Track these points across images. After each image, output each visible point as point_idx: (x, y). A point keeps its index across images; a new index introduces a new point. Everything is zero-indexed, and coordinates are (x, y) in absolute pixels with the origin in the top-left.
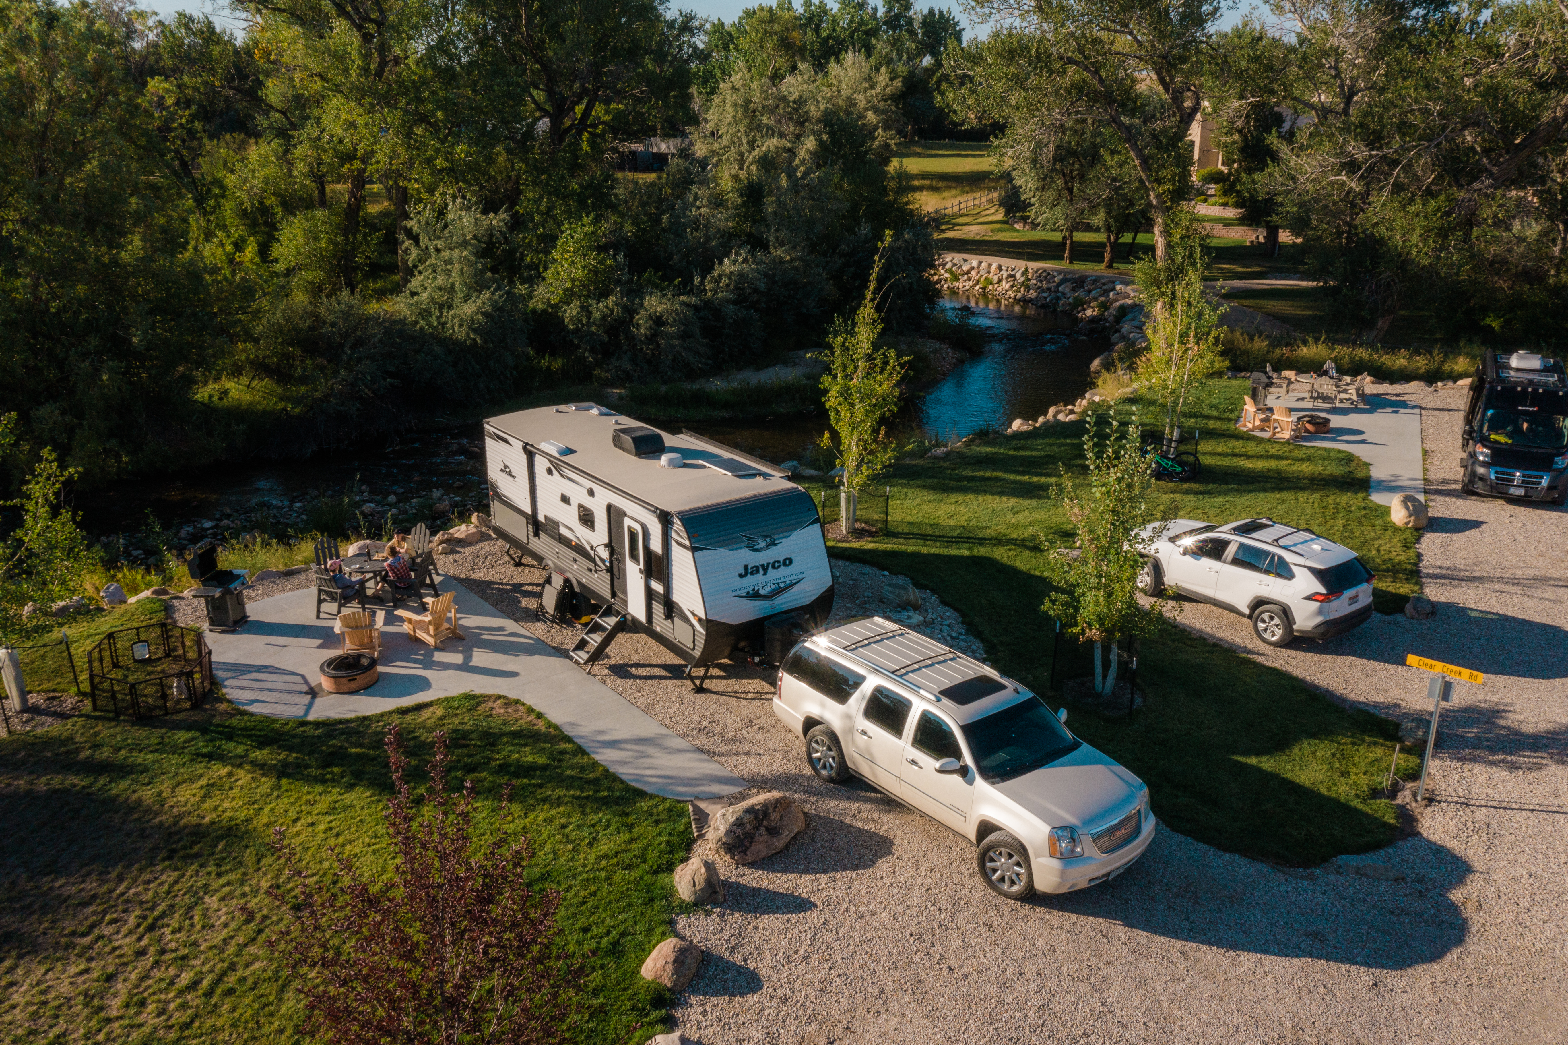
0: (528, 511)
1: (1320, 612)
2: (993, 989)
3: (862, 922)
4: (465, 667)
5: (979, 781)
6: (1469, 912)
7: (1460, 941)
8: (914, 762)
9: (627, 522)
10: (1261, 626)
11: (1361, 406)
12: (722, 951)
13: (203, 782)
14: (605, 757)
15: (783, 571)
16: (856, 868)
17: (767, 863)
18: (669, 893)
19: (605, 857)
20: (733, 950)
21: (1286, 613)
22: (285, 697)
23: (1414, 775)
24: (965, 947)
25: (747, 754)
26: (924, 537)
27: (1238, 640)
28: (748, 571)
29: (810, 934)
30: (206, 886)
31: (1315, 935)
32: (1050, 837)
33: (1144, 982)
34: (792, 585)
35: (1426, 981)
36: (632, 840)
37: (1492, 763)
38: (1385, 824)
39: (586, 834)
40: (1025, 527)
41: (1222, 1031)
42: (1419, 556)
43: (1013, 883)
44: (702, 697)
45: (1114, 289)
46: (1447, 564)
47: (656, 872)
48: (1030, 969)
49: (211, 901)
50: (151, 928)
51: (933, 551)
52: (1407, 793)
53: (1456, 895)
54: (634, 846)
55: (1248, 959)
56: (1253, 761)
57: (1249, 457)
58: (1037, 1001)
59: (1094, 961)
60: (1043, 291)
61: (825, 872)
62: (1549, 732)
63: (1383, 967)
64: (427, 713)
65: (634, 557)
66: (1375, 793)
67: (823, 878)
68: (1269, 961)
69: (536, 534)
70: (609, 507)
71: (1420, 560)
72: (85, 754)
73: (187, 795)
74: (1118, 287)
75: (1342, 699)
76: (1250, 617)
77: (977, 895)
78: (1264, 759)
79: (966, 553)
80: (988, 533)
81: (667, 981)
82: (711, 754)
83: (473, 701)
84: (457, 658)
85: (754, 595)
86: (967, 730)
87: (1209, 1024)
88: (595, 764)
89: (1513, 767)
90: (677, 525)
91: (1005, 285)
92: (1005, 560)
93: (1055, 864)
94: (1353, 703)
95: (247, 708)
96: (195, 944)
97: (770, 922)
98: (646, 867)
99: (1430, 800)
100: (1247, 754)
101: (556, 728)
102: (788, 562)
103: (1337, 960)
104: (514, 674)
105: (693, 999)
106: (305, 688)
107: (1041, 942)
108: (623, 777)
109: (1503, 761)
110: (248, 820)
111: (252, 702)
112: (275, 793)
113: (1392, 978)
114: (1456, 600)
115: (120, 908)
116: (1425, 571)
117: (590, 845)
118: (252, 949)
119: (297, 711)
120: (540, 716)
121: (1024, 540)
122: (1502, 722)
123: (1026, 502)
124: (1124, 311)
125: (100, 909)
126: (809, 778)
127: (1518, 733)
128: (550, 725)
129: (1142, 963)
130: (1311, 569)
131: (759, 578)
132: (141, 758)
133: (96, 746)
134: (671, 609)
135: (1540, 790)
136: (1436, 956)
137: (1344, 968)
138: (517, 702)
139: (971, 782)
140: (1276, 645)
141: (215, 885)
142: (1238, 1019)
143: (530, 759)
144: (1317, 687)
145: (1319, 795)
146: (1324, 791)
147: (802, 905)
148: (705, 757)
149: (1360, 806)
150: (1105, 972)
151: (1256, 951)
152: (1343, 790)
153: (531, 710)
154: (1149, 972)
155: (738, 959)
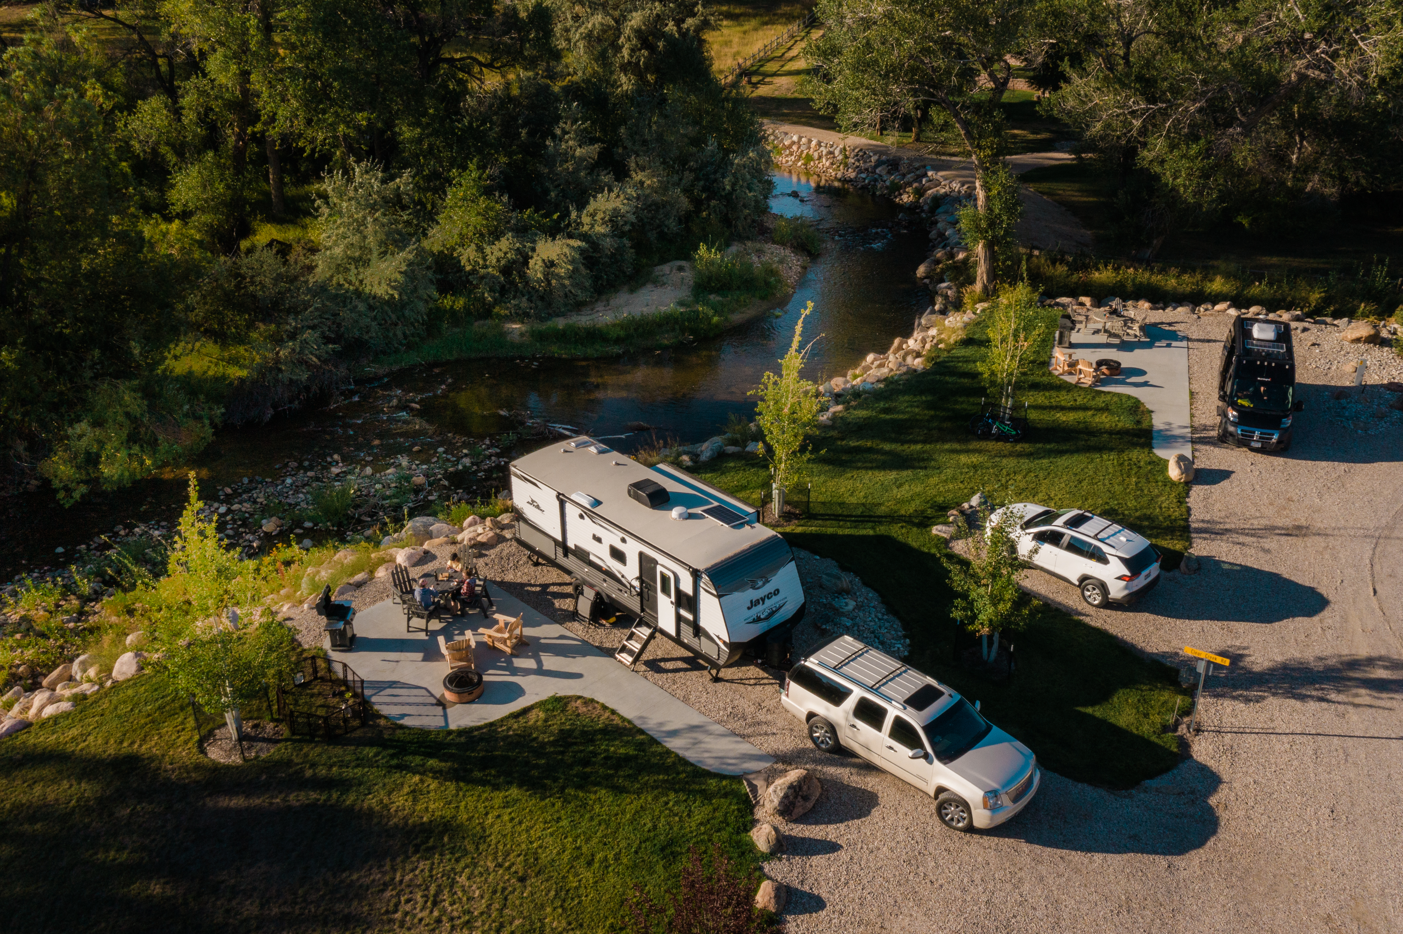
0: (559, 538)
1: (1126, 587)
2: (958, 893)
3: (873, 855)
4: (540, 671)
5: (936, 762)
6: (1220, 812)
7: (1214, 832)
8: (891, 748)
9: (659, 568)
10: (1088, 593)
11: (1143, 339)
12: (796, 884)
13: (406, 790)
14: (674, 744)
15: (775, 599)
16: (859, 817)
17: (804, 819)
18: (751, 847)
19: (701, 824)
20: (802, 882)
21: (1103, 587)
22: (423, 710)
23: (1188, 711)
24: (937, 866)
25: (766, 734)
26: (836, 517)
27: (1071, 603)
28: (754, 604)
29: (844, 866)
30: (453, 869)
31: (1134, 837)
32: (984, 797)
33: (1041, 879)
34: (780, 607)
35: (1196, 861)
36: (715, 810)
37: (1234, 698)
38: (1172, 752)
39: (683, 808)
40: (909, 502)
41: (1088, 906)
42: (1189, 510)
43: (959, 821)
44: (719, 685)
45: (925, 175)
46: (1208, 517)
47: (738, 833)
48: (977, 877)
49: (462, 880)
50: (435, 903)
51: (847, 532)
52: (1184, 726)
53: (1213, 801)
54: (717, 814)
55: (1098, 857)
56: (1089, 710)
57: (1063, 409)
58: (984, 898)
59: (1012, 869)
60: (861, 172)
61: (841, 822)
62: (1269, 669)
63: (1172, 854)
64: (533, 716)
65: (665, 590)
66: (1166, 728)
67: (842, 826)
68: (1110, 856)
69: (566, 555)
70: (641, 555)
71: (1189, 515)
72: (309, 773)
73: (400, 801)
74: (930, 173)
75: (1142, 652)
76: (1079, 586)
77: (937, 830)
78: (1097, 708)
79: (871, 532)
80: (883, 510)
81: (772, 908)
82: (743, 736)
83: (560, 703)
84: (530, 663)
85: (758, 620)
86: (926, 729)
87: (1080, 902)
88: (668, 752)
89: (1247, 700)
90: (705, 578)
91: (826, 163)
92: (900, 538)
93: (987, 813)
94: (1150, 655)
95: (401, 722)
96: (468, 912)
97: (818, 860)
98: (730, 829)
99: (1198, 731)
100: (1085, 705)
101: (629, 722)
102: (777, 592)
103: (1148, 853)
104: (579, 676)
105: (790, 918)
106: (434, 701)
107: (980, 859)
108: (692, 760)
109: (1241, 696)
110: (454, 817)
111: (403, 716)
112: (461, 794)
113: (1179, 861)
114: (1213, 554)
115: (407, 891)
116: (1194, 525)
117: (689, 816)
118: (507, 911)
119: (439, 722)
120: (613, 712)
121: (910, 516)
122: (1241, 664)
123: (905, 473)
124: (938, 201)
125: (394, 893)
126: (812, 750)
127: (1250, 672)
128: (624, 719)
129: (1039, 867)
130: (1120, 558)
131: (760, 607)
132: (349, 773)
133: (313, 765)
134: (698, 631)
135: (1263, 716)
136: (1201, 843)
137: (1151, 857)
138: (592, 701)
139: (931, 762)
140: (1097, 606)
141: (459, 868)
142: (1095, 897)
143: (622, 751)
144: (1125, 643)
145: (1131, 734)
146: (1135, 731)
147: (833, 847)
148: (739, 739)
149: (1156, 740)
150: (1019, 875)
151: (1103, 851)
152: (1146, 729)
153: (605, 708)
154: (1044, 873)
155: (806, 888)
